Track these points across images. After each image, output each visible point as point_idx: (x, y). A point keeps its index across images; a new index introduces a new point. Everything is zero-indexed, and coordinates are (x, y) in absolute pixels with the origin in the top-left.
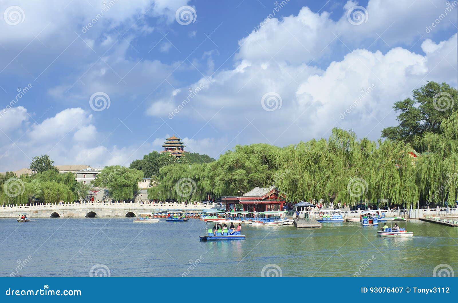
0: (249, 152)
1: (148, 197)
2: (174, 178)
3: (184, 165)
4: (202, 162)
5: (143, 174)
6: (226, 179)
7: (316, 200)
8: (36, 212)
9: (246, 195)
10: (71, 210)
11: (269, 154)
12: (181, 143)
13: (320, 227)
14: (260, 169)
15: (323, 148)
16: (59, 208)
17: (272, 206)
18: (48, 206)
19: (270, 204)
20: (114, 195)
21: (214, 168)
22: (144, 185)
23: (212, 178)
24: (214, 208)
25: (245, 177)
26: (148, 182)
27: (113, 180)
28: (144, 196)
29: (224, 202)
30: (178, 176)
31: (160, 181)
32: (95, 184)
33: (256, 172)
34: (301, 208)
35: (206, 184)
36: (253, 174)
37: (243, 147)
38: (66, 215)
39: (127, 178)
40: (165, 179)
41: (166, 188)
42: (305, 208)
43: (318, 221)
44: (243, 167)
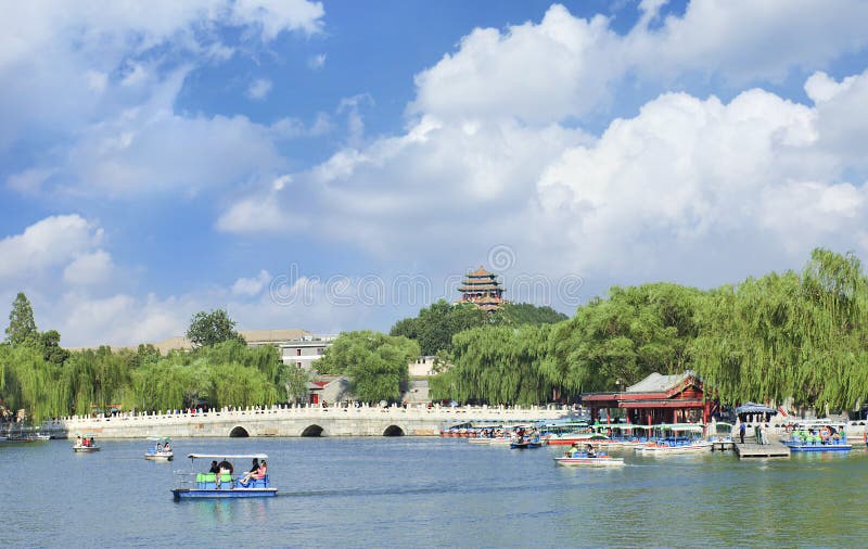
0: (639, 301)
1: (430, 395)
2: (484, 356)
3: (502, 329)
4: (540, 322)
5: (418, 348)
6: (591, 356)
7: (779, 402)
8: (201, 426)
9: (631, 389)
10: (272, 421)
11: (680, 303)
12: (496, 284)
13: (786, 455)
14: (661, 336)
15: (792, 291)
16: (248, 418)
17: (686, 413)
18: (225, 414)
19: (683, 409)
20: (360, 390)
21: (565, 335)
22: (421, 369)
23: (561, 355)
24: (566, 417)
25: (631, 353)
26: (429, 364)
27: (359, 360)
28: (421, 393)
29: (587, 404)
30: (491, 351)
31: (453, 361)
32: (321, 368)
33: (653, 340)
34: (748, 417)
35: (548, 367)
36: (646, 347)
37: (626, 291)
38: (262, 431)
39: (386, 356)
40: (464, 359)
41: (466, 376)
42: (755, 417)
43: (783, 442)
44: (625, 331)
